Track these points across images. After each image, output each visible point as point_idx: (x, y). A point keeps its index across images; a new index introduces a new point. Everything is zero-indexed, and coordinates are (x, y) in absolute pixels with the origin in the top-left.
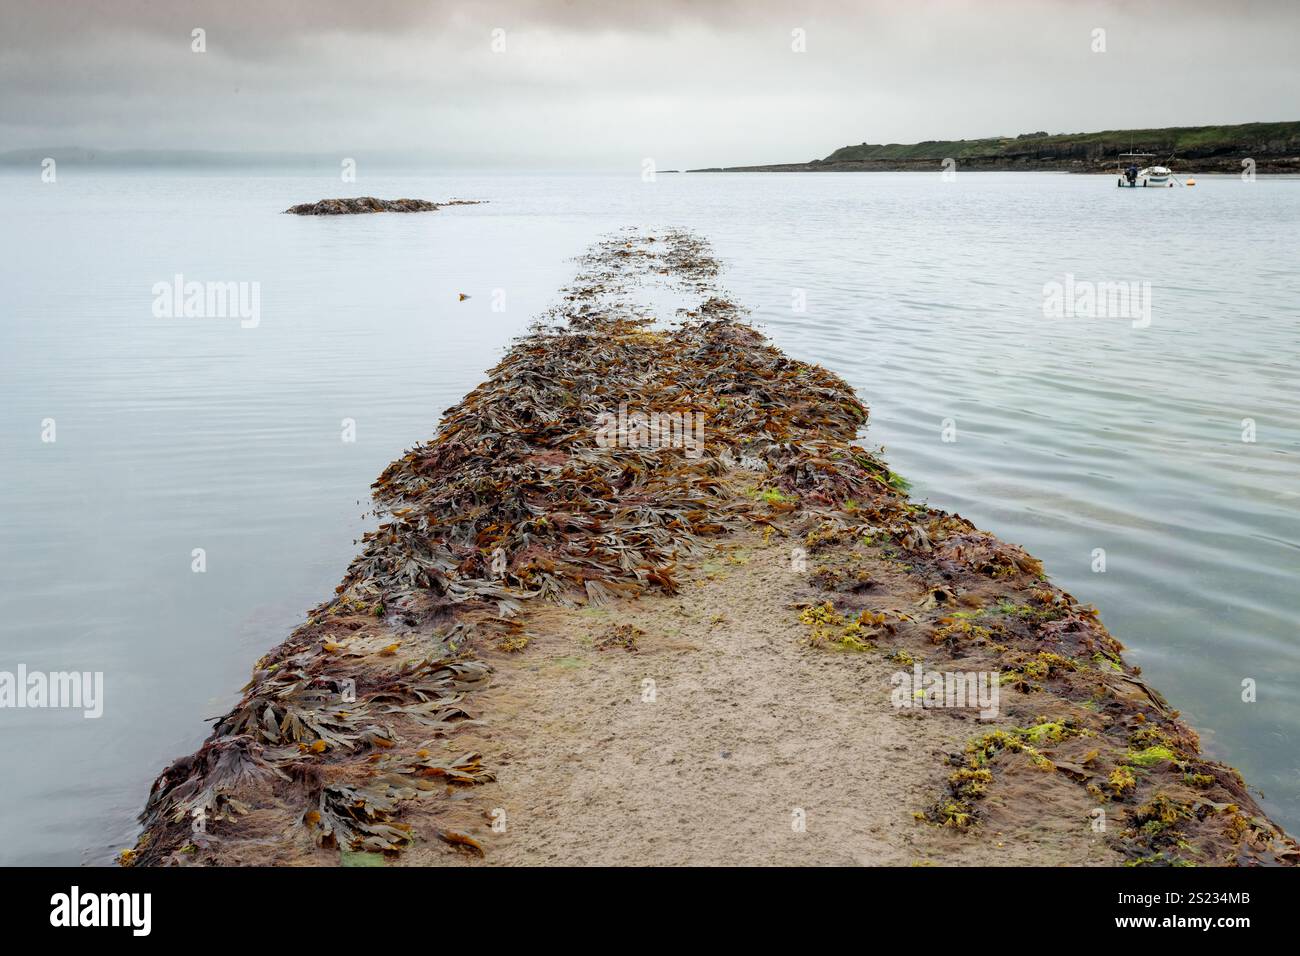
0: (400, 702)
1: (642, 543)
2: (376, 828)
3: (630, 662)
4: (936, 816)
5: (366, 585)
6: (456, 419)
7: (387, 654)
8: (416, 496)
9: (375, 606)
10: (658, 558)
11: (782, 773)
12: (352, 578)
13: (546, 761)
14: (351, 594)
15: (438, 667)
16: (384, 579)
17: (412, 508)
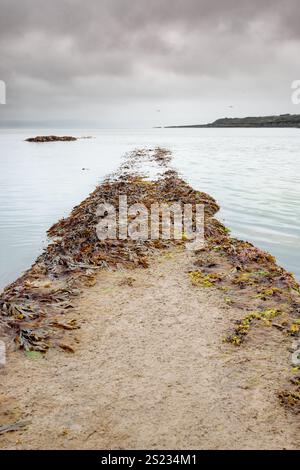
0: (50, 302)
1: (137, 251)
2: (38, 343)
3: (130, 290)
4: (230, 340)
5: (42, 264)
6: (78, 210)
7: (47, 287)
8: (62, 235)
9: (44, 271)
10: (142, 255)
11: (178, 326)
12: (37, 262)
13: (99, 322)
14: (36, 267)
15: (64, 291)
16: (48, 262)
17: (60, 239)
